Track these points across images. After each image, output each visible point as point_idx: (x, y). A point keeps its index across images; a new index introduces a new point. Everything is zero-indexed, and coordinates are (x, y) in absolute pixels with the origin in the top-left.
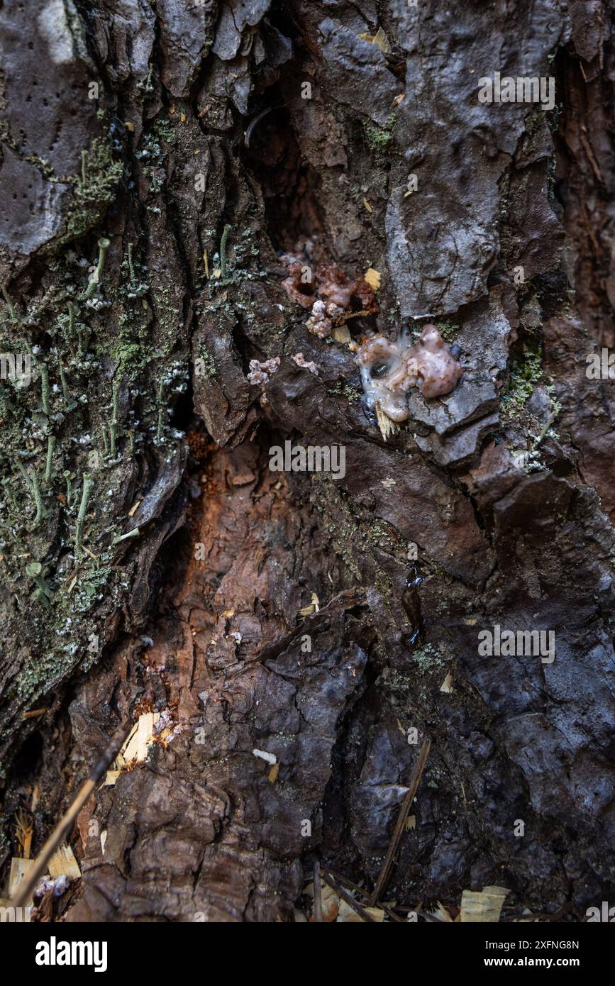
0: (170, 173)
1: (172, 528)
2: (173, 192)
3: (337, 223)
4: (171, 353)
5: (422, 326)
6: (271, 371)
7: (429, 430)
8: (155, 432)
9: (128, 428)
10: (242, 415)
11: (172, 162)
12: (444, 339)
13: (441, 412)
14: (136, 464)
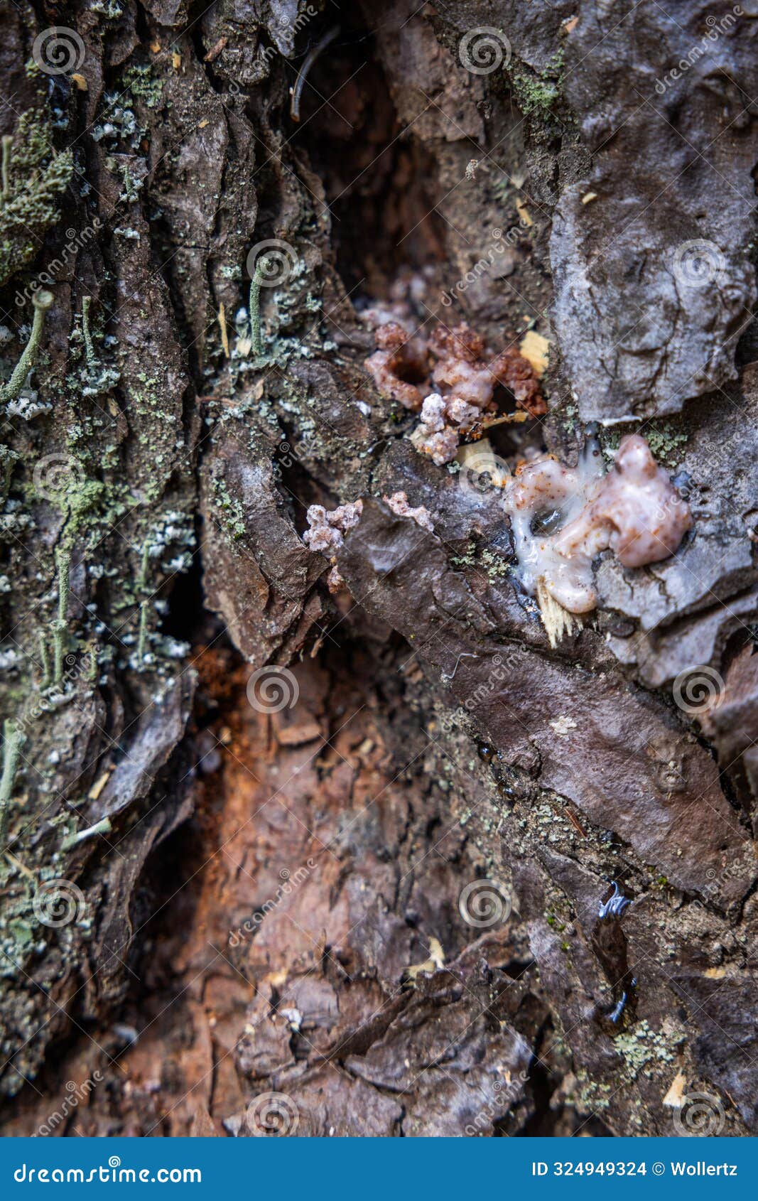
0: (154, 166)
1: (168, 822)
2: (161, 199)
3: (469, 246)
4: (162, 497)
5: (619, 438)
6: (347, 525)
7: (629, 627)
8: (133, 646)
9: (85, 637)
10: (296, 608)
11: (156, 143)
12: (659, 460)
13: (654, 591)
14: (101, 703)
